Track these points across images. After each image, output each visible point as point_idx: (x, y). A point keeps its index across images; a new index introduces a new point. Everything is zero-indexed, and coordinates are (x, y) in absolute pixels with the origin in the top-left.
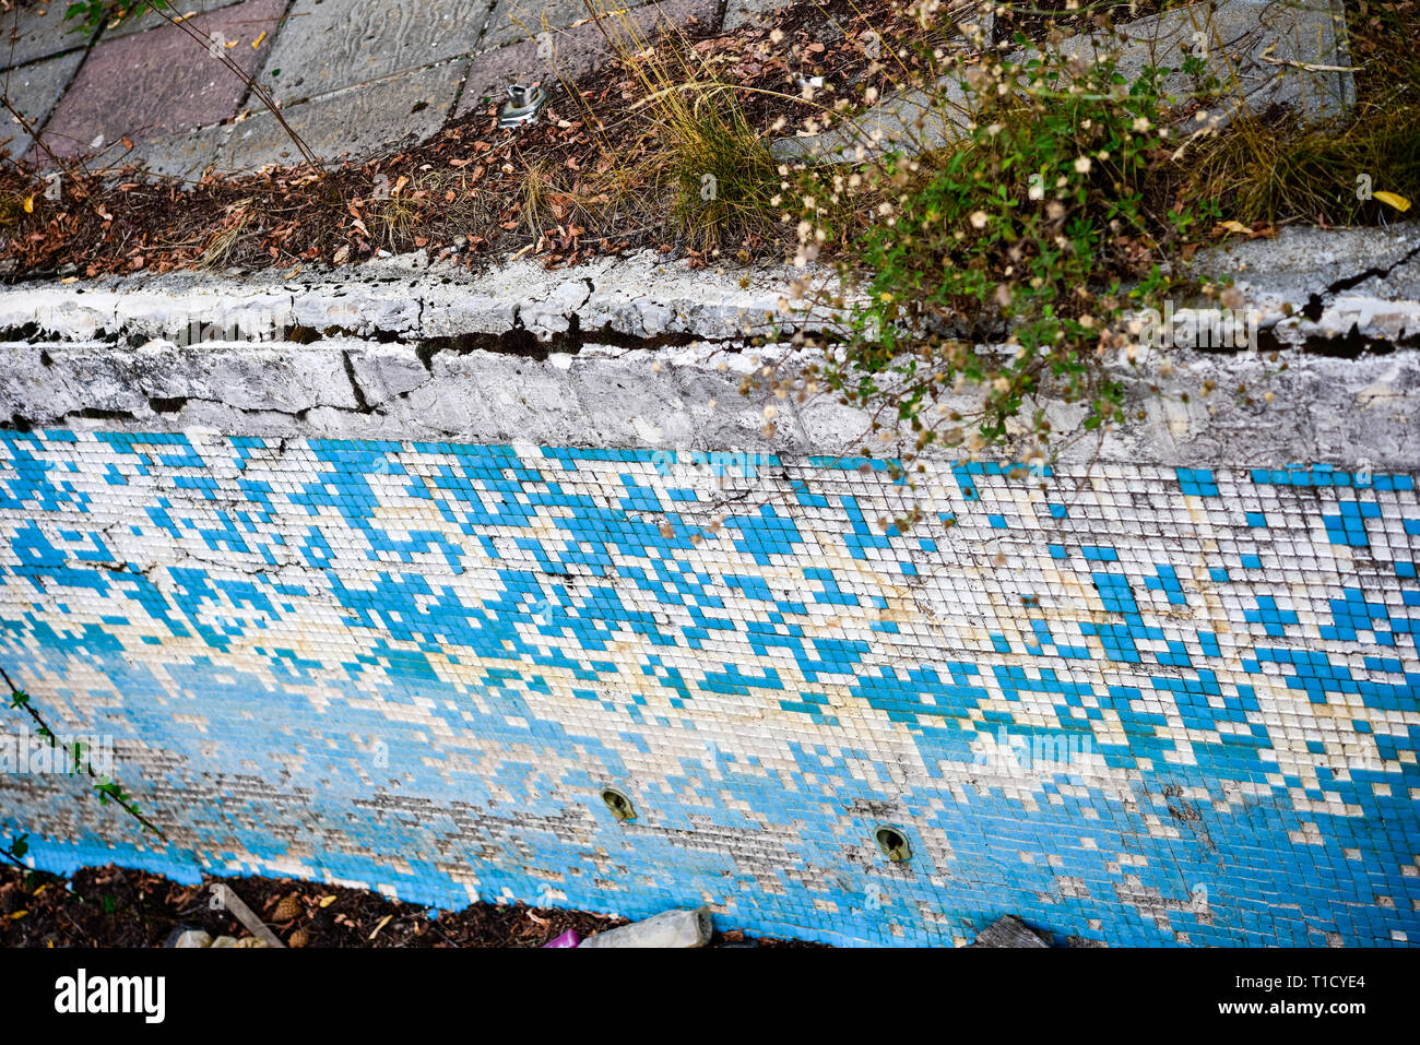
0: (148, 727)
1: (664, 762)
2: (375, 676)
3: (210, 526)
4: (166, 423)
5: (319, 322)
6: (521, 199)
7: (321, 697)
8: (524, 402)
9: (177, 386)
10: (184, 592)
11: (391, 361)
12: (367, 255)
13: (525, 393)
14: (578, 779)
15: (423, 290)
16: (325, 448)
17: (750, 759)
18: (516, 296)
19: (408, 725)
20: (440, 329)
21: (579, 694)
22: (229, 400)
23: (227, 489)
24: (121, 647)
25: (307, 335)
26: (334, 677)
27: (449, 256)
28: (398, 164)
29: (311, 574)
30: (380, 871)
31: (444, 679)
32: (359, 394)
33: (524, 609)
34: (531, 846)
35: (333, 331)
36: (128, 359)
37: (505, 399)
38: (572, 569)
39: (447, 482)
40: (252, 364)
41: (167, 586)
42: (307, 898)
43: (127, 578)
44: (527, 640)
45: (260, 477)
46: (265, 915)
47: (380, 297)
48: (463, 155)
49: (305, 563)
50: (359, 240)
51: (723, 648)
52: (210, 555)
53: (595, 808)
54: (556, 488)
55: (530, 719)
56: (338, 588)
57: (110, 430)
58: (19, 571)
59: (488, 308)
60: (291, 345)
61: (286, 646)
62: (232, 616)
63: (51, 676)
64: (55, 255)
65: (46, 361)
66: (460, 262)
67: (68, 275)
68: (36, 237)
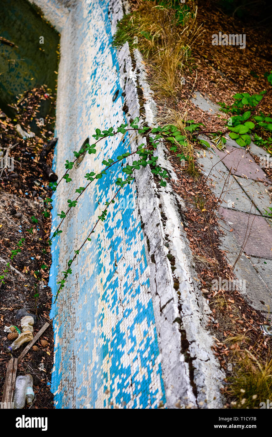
0: (83, 289)
2: (102, 342)
3: (128, 283)
4: (149, 261)
5: (181, 289)
6: (235, 335)
7: (95, 331)
8: (171, 352)
9: (158, 259)
10: (113, 283)
11: (173, 311)
12: (207, 297)
13: (173, 352)
15: (196, 314)
16: (150, 304)
18: (199, 340)
19: (92, 356)
20: (185, 322)
21: (105, 401)
22: (157, 274)
23: (137, 283)
24: (99, 273)
25: (176, 287)
26: (100, 331)
27: (210, 319)
28: (240, 300)
29: (122, 314)
30: (59, 365)
31: (103, 361)
32: (165, 306)
33: (122, 376)
34: (68, 404)
35: (179, 293)
36: (162, 244)
37: (170, 346)
38: (134, 385)
39: (149, 340)
40: (166, 275)
41: (114, 279)
42: (48, 347)
43: (114, 268)
44: (115, 380)
45: (141, 291)
46: (42, 337)
47: (191, 303)
48: (247, 317)
49: (124, 311)
50: (211, 294)
52: (122, 285)
54: (152, 371)
55: (97, 390)
56: (120, 323)
57: (145, 248)
58: (112, 242)
59: (193, 333)
60: (172, 284)
61: (105, 315)
62: (110, 298)
63: (91, 260)
64: (190, 220)
65: (158, 225)
66: (210, 323)
67: (184, 224)
68: (195, 214)
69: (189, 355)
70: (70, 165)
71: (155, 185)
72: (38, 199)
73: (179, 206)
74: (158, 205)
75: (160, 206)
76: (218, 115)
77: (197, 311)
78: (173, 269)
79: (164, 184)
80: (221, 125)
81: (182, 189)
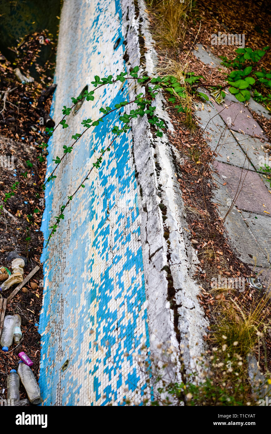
0: (75, 235)
1: (76, 374)
2: (90, 287)
3: (119, 230)
4: (141, 209)
5: (171, 238)
7: (84, 275)
8: (157, 299)
9: (149, 208)
10: (104, 230)
11: (162, 260)
12: (196, 248)
13: (159, 298)
14: (71, 353)
15: (184, 263)
16: (140, 251)
17: (79, 399)
18: (185, 288)
19: (80, 300)
20: (173, 270)
21: (90, 343)
22: (148, 222)
23: (128, 231)
24: (91, 220)
25: (166, 236)
26: (89, 276)
27: (198, 269)
28: (229, 252)
29: (111, 260)
30: (47, 307)
31: (91, 305)
32: (154, 254)
33: (109, 320)
34: (55, 345)
35: (169, 243)
36: (154, 193)
37: (157, 293)
38: (119, 329)
39: (136, 287)
40: (157, 224)
41: (105, 226)
42: (38, 290)
43: (106, 215)
44: (102, 324)
45: (131, 238)
46: (32, 280)
47: (180, 252)
48: (234, 269)
49: (114, 258)
50: (201, 245)
51: (104, 380)
52: (113, 232)
53: (64, 359)
54: (138, 316)
55: (84, 333)
56: (109, 269)
57: (138, 196)
58: (105, 189)
59: (180, 281)
60: (162, 233)
61: (95, 261)
62: (100, 245)
63: (84, 207)
64: (184, 171)
65: (152, 175)
66: (197, 272)
67: (178, 175)
68: (189, 166)
69: (175, 302)
70: (67, 111)
71: (151, 135)
72: (34, 144)
73: (174, 157)
74: (153, 155)
75: (155, 156)
76: (219, 69)
77: (186, 260)
78: (165, 218)
79: (160, 135)
80: (221, 79)
81: (178, 140)
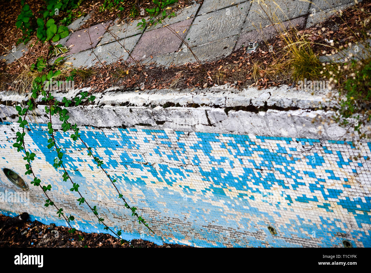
0: (151, 204)
1: (285, 220)
2: (209, 194)
3: (169, 154)
4: (160, 127)
5: (199, 102)
6: (252, 72)
7: (195, 199)
8: (252, 124)
9: (163, 118)
10: (162, 170)
11: (217, 113)
12: (212, 86)
13: (252, 122)
14: (262, 223)
15: (226, 94)
16: (199, 135)
17: (308, 220)
18: (251, 97)
19: (217, 207)
20: (230, 105)
21: (263, 201)
23: (174, 144)
24: (145, 184)
25: (196, 106)
26: (199, 194)
27: (233, 86)
28: (220, 62)
29: (194, 167)
30: (208, 245)
31: (227, 195)
32: (209, 121)
33: (249, 178)
34: (248, 240)
35: (203, 105)
37: (247, 123)
38: (262, 168)
39: (231, 144)
40: (182, 113)
41: (158, 168)
43: (148, 166)
44: (250, 186)
45: (183, 142)
47: (215, 96)
48: (237, 60)
49: (193, 164)
50: (210, 82)
51: (302, 190)
52: (169, 161)
53: (266, 231)
54: (259, 146)
55: (250, 207)
56: (201, 171)
57: (146, 129)
58: (122, 164)
60: (192, 109)
61: (187, 185)
62: (173, 176)
63: (128, 190)
64: (133, 85)
65: (131, 111)
66: (236, 88)
67: (137, 90)
68: (129, 80)
69: (261, 107)
70: (37, 181)
71: (91, 106)
73: (118, 90)
74: (112, 107)
75: (113, 105)
76: (30, 47)
77: (224, 93)
78: (178, 105)
79: (93, 98)
80: (42, 46)
81: (101, 85)
